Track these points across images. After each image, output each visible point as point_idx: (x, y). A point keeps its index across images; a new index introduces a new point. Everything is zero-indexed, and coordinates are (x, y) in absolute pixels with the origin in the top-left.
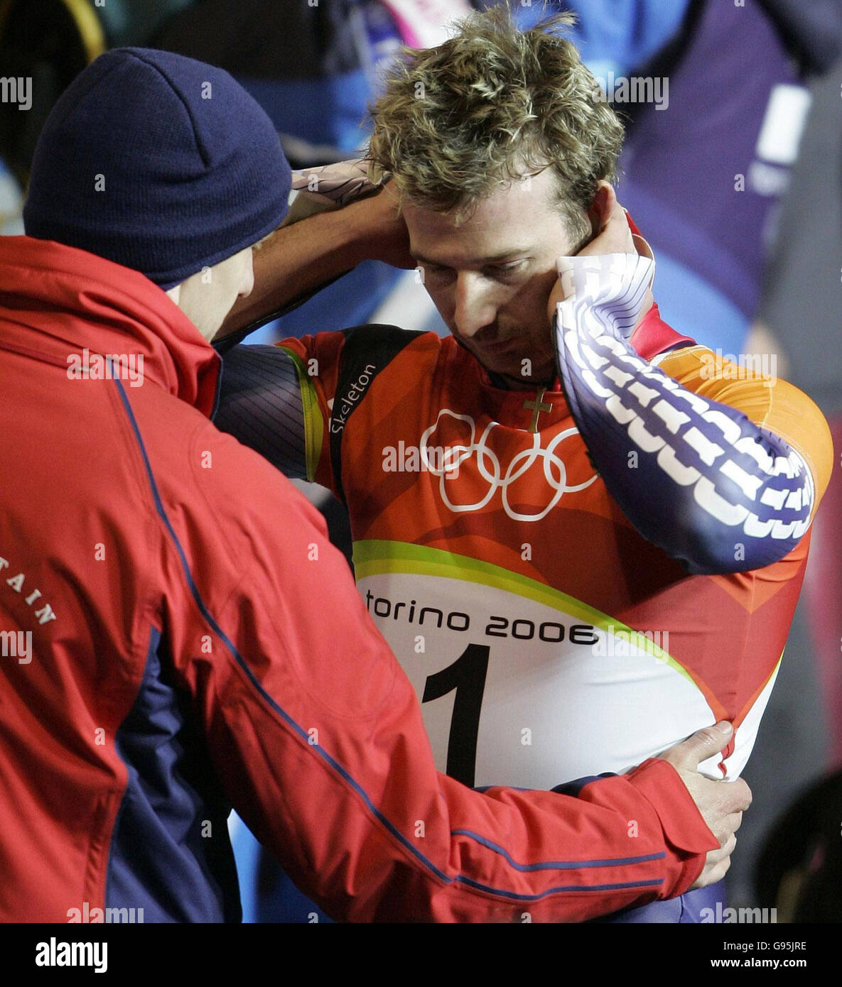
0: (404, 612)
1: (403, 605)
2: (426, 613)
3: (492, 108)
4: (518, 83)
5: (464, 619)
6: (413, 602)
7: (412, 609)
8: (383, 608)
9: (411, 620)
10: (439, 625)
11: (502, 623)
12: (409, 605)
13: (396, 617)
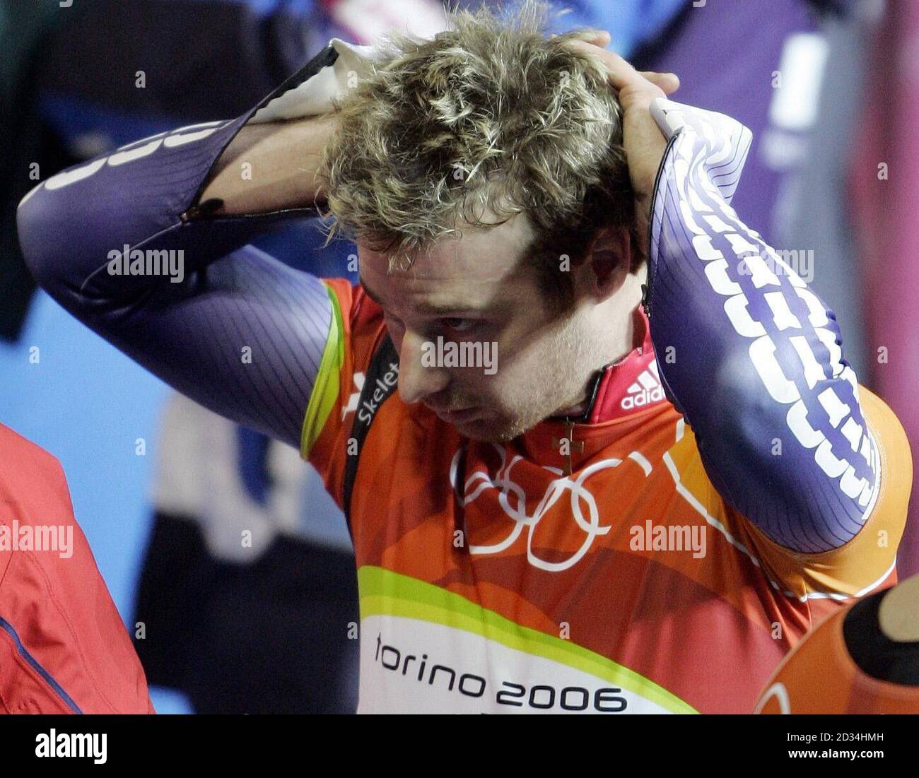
0: (414, 667)
1: (413, 658)
2: (438, 671)
3: (449, 137)
4: (486, 113)
5: (479, 684)
6: (425, 657)
7: (423, 665)
8: (390, 658)
9: (420, 677)
10: (451, 687)
11: (518, 691)
12: (419, 660)
13: (404, 672)
